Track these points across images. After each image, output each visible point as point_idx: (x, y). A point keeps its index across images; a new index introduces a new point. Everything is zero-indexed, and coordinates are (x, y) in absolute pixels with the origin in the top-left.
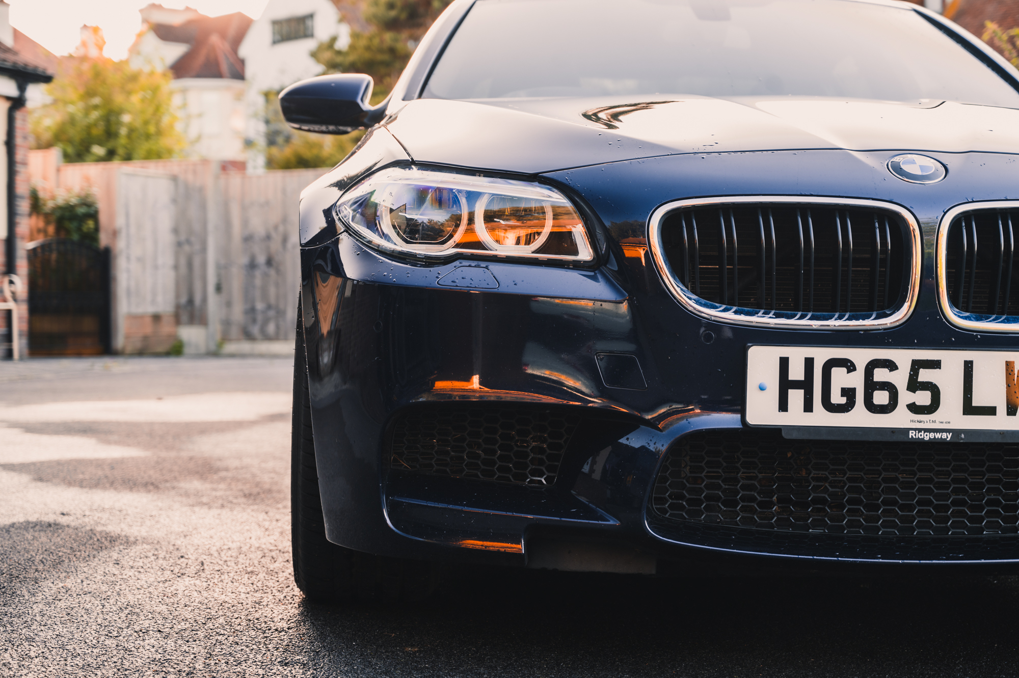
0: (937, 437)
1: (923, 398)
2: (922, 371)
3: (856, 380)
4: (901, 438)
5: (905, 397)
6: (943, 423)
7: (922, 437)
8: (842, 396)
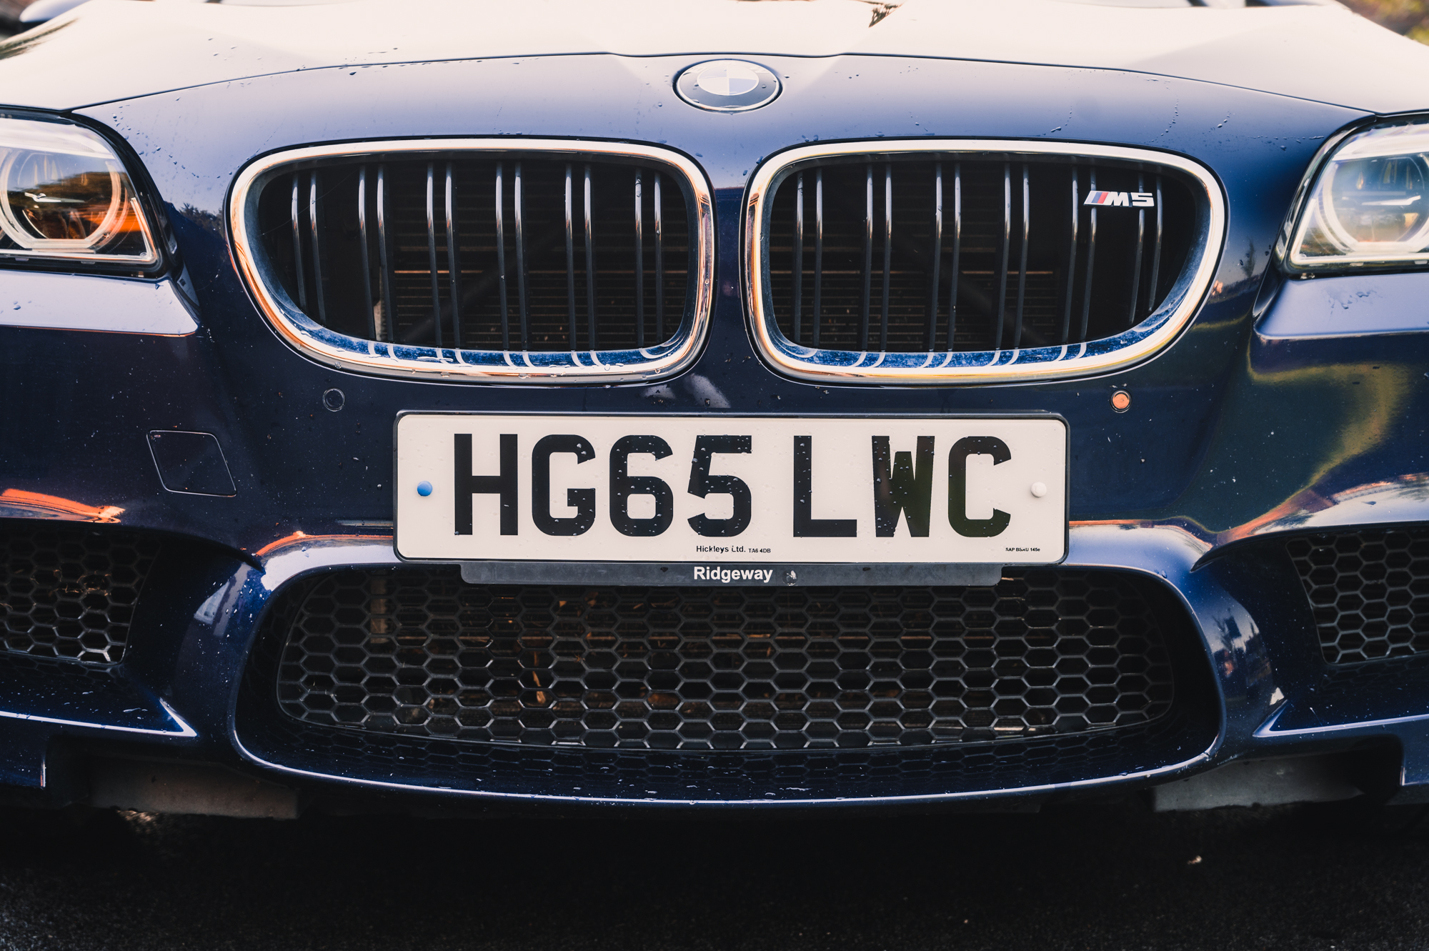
0: (744, 578)
1: (720, 506)
2: (715, 457)
3: (596, 475)
4: (679, 580)
5: (686, 505)
6: (756, 551)
7: (718, 577)
8: (570, 504)
